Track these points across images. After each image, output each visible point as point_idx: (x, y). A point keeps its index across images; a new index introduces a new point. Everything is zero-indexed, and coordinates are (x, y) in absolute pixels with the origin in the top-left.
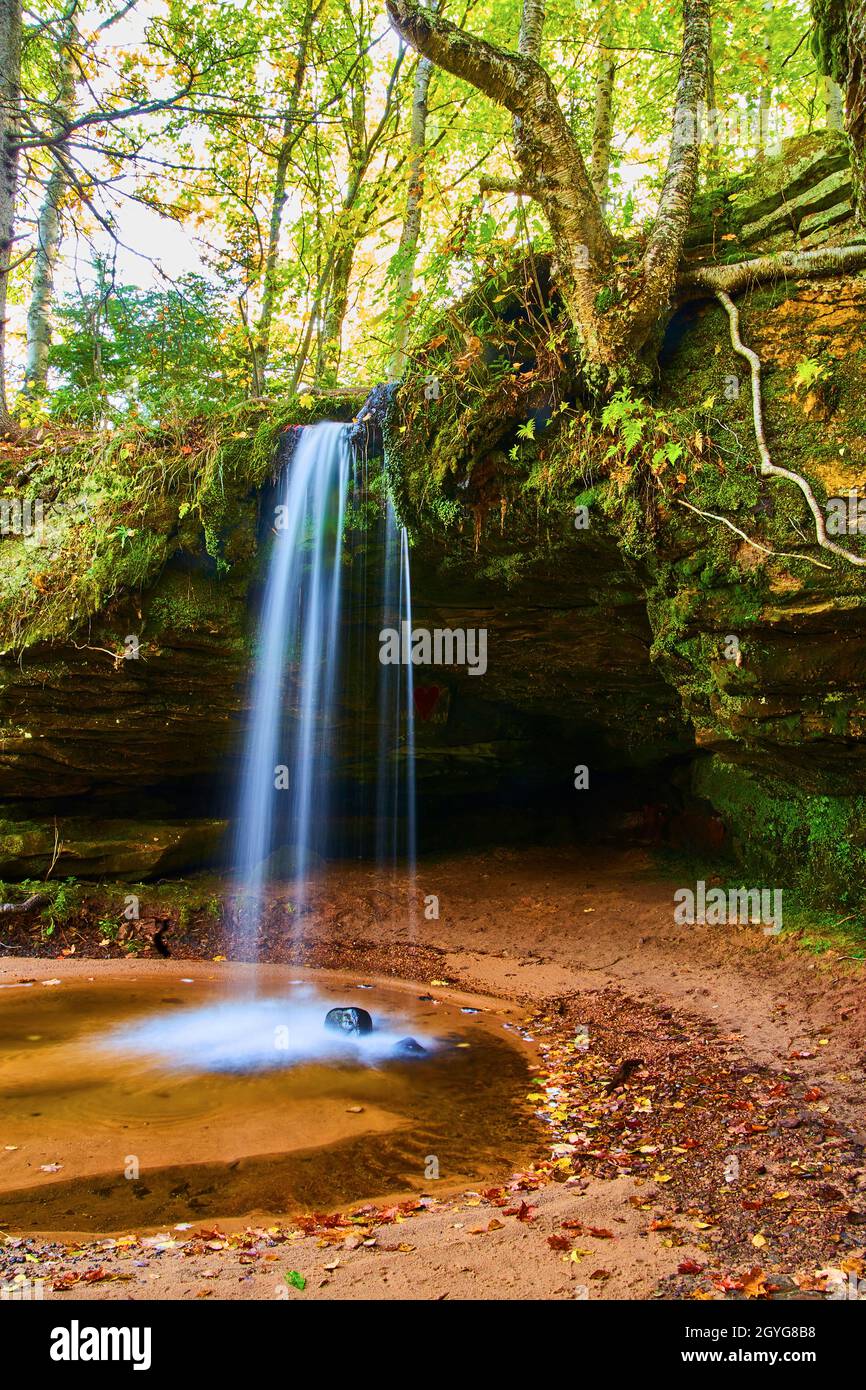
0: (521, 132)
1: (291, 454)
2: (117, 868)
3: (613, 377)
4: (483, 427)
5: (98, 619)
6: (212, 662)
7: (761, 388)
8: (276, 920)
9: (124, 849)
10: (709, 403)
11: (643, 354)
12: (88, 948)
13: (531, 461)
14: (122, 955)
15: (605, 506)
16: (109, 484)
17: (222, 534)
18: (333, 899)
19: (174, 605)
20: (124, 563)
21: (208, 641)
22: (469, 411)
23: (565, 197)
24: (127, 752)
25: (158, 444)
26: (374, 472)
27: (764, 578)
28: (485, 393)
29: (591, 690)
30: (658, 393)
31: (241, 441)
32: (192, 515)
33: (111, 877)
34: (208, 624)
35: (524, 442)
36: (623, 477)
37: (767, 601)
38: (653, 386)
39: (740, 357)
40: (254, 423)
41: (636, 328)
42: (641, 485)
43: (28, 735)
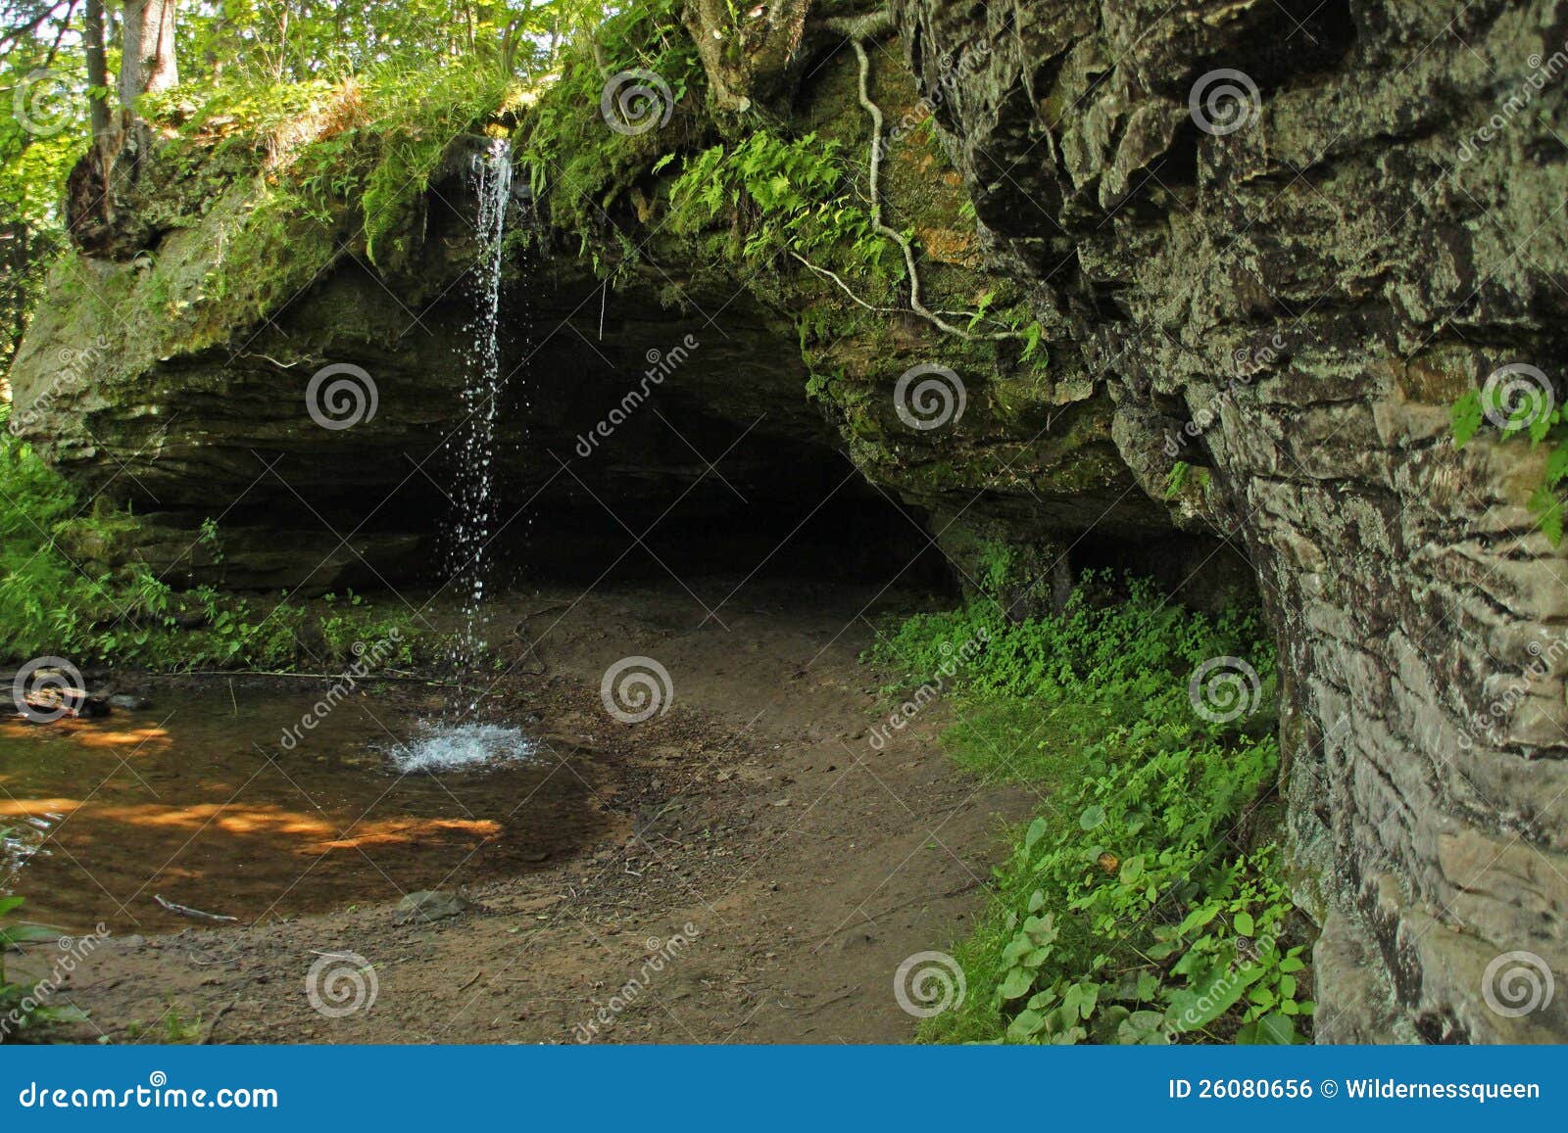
39: (865, 110)
43: (196, 444)
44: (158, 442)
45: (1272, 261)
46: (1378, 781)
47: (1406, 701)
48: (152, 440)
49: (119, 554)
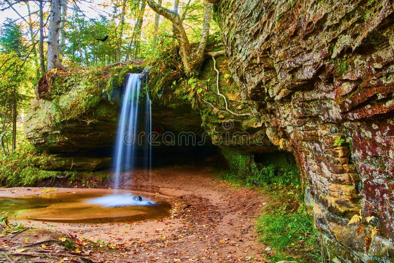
0: (174, 26)
1: (127, 80)
2: (86, 169)
3: (191, 74)
4: (166, 81)
5: (84, 114)
6: (110, 123)
7: (219, 77)
8: (122, 181)
9: (87, 164)
10: (209, 80)
11: (197, 70)
12: (80, 186)
13: (175, 88)
14: (88, 188)
15: (189, 99)
16: (86, 84)
17: (112, 97)
18: (135, 176)
19: (101, 111)
20: (90, 102)
21: (108, 119)
22: (163, 78)
23: (182, 40)
24: (88, 142)
25: (97, 75)
26: (145, 86)
27: (217, 115)
28: (166, 74)
29: (197, 129)
30: (200, 77)
31: (116, 76)
32: (106, 92)
33: (84, 171)
34: (108, 115)
35: (173, 85)
36: (192, 94)
37: (218, 119)
38: (199, 75)
39: (215, 71)
40: (119, 71)
41: (195, 65)
42: (195, 96)
43: (67, 139)
44: (58, 139)
45: (303, 111)
46: (321, 183)
47: (324, 171)
48: (57, 138)
49: (49, 164)
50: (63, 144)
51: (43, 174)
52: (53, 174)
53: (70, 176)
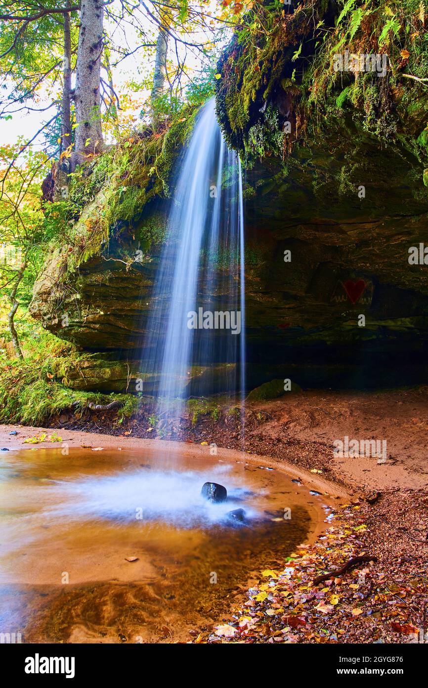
4: (270, 61)
12: (139, 432)
14: (155, 437)
19: (155, 231)
20: (121, 207)
31: (181, 123)
43: (102, 313)
44: (85, 316)
48: (83, 313)
49: (73, 374)
50: (97, 326)
51: (64, 397)
52: (80, 397)
53: (119, 405)
